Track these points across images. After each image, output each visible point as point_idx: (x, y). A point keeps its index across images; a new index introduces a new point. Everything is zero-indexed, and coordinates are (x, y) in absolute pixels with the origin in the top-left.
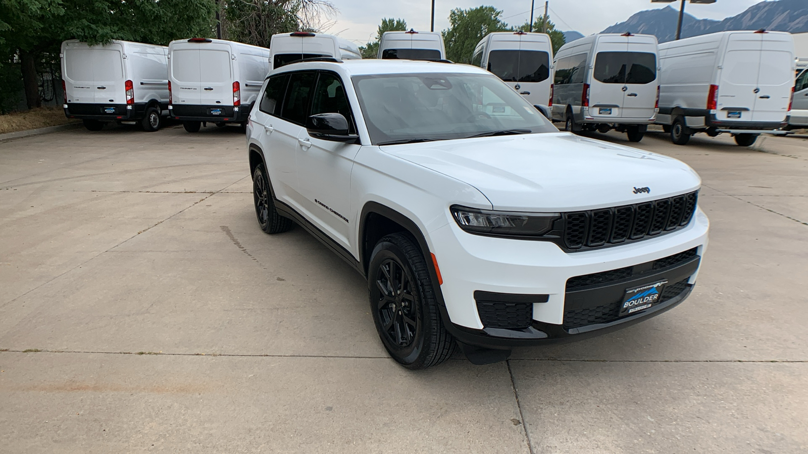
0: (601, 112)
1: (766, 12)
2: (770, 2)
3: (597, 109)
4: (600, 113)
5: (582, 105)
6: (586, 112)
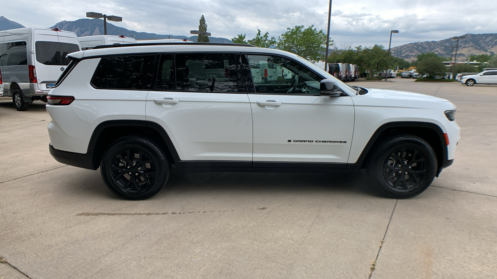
0: (48, 86)
1: (67, 27)
2: (68, 22)
3: (45, 85)
4: (47, 88)
5: (31, 82)
6: (36, 87)
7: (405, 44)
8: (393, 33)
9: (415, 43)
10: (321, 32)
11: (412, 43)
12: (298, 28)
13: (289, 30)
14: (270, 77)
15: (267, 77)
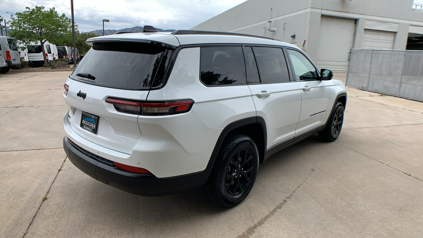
7: (92, 31)
8: (104, 22)
9: (99, 30)
10: (64, 15)
11: (97, 31)
12: (39, 9)
13: (28, 10)
14: (13, 60)
15: (11, 60)
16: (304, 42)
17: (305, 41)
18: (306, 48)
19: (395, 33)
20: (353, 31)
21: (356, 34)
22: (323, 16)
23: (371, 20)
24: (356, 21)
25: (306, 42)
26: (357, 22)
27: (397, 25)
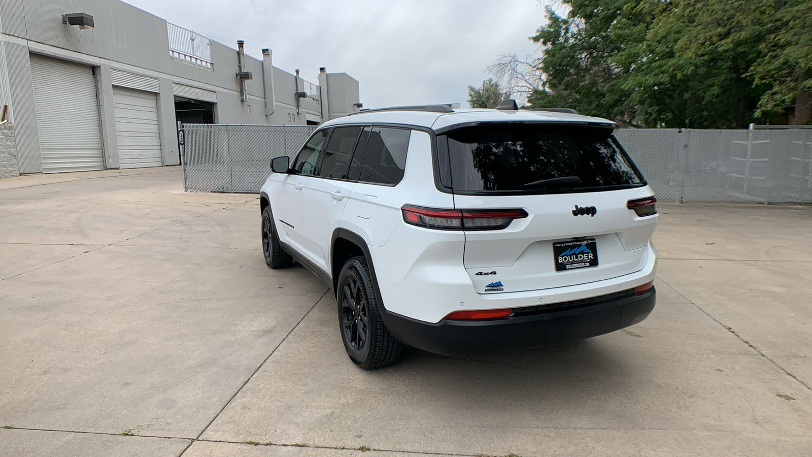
16: (3, 108)
17: (6, 107)
18: (13, 124)
19: (156, 95)
20: (93, 90)
21: (100, 96)
22: (33, 54)
23: (119, 71)
24: (94, 69)
25: (10, 109)
26: (97, 72)
27: (156, 82)
